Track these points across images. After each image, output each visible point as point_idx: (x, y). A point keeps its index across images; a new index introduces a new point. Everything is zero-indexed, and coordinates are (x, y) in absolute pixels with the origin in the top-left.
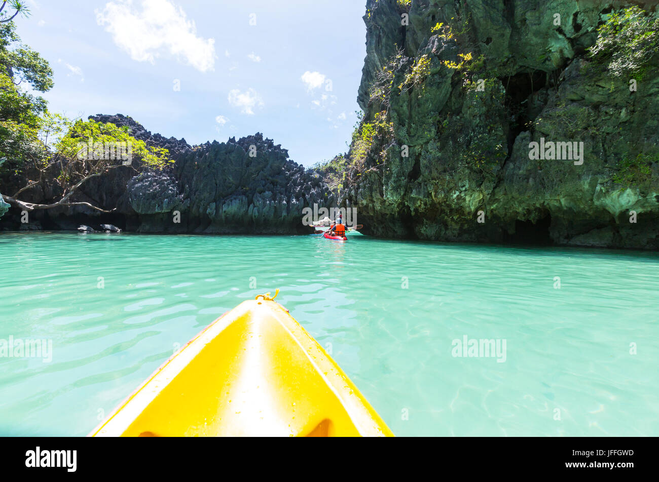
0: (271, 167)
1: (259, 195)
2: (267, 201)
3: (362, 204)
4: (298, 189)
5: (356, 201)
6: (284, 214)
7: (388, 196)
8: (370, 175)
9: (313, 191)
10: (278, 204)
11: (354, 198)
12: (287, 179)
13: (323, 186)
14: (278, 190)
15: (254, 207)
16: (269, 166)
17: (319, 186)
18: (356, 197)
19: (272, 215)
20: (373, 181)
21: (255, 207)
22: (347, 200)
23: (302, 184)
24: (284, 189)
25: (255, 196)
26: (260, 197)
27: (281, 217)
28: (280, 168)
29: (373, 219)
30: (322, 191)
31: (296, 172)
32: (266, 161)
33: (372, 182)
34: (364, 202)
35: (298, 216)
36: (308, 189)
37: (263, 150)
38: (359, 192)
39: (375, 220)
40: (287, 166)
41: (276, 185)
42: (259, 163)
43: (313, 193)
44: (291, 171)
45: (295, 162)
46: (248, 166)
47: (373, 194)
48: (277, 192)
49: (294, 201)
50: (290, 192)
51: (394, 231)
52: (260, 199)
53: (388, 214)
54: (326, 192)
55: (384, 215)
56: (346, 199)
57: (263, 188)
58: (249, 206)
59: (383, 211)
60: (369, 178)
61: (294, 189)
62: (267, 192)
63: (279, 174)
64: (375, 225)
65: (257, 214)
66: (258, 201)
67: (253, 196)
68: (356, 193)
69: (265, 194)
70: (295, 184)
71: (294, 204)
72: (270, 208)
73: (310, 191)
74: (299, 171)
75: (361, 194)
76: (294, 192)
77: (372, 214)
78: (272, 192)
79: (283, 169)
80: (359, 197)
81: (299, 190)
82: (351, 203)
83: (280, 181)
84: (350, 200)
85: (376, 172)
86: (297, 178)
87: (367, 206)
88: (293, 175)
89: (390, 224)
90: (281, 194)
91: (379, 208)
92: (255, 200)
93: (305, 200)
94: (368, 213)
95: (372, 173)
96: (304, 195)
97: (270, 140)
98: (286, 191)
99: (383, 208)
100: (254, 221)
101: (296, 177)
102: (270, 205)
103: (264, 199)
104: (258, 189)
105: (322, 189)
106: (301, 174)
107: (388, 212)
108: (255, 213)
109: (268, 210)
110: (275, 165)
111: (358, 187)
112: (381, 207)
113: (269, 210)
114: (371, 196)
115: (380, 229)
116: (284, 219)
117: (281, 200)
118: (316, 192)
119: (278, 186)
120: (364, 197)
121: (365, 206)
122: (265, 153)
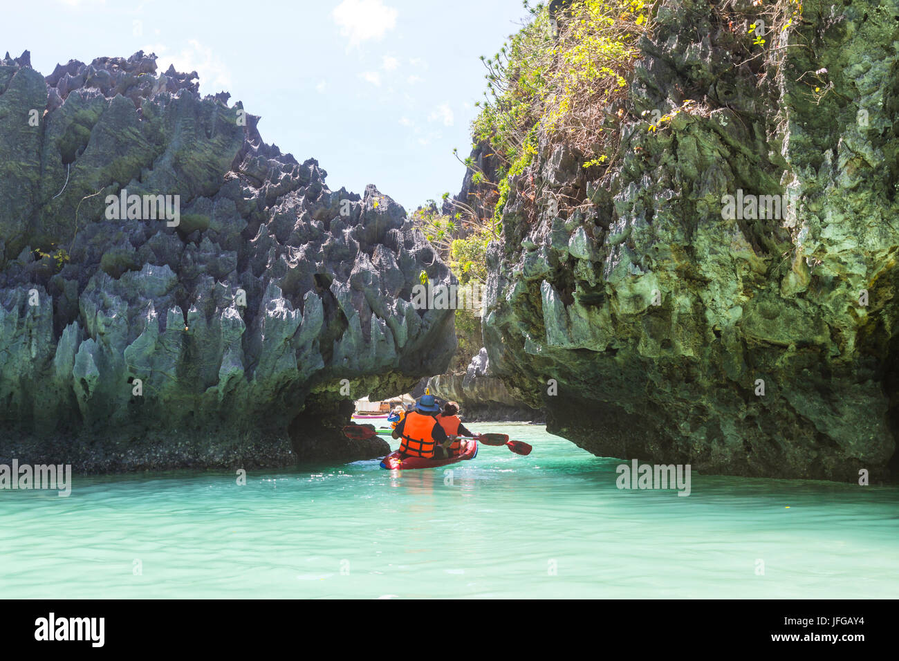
0: (176, 165)
1: (112, 282)
2: (145, 308)
3: (637, 298)
4: (299, 255)
5: (600, 286)
6: (230, 368)
7: (828, 233)
8: (674, 146)
9: (364, 264)
10: (204, 322)
11: (585, 271)
12: (248, 217)
13: (409, 244)
14: (201, 261)
15: (85, 335)
16: (166, 161)
17: (391, 244)
18: (598, 266)
19: (172, 372)
20: (692, 171)
21: (87, 336)
22: (546, 285)
23: (314, 238)
24: (233, 257)
25: (91, 285)
26: (116, 291)
27: (216, 382)
28: (215, 173)
29: (689, 379)
30: (405, 263)
31: (288, 188)
32: (158, 142)
33: (684, 177)
34: (651, 289)
35: (296, 375)
36: (342, 257)
37: (146, 94)
38: (613, 236)
39: (706, 383)
40: (252, 165)
41: (198, 242)
42: (122, 147)
43: (364, 273)
44: (268, 185)
45: (284, 151)
46: (68, 159)
47: (702, 241)
48: (202, 267)
49: (280, 306)
50: (259, 271)
51: (821, 437)
52: (113, 300)
53: (785, 347)
54: (425, 267)
55: (759, 350)
56: (539, 282)
57: (132, 250)
58: (58, 334)
59: (760, 331)
60: (666, 156)
61: (278, 256)
62: (150, 271)
63: (212, 194)
64: (702, 410)
65: (92, 371)
66: (105, 309)
67: (82, 287)
68: (598, 244)
69: (139, 277)
70: (284, 235)
71: (277, 321)
72: (160, 341)
73: (352, 265)
74: (301, 183)
75: (630, 247)
76: (280, 269)
77: (690, 353)
78: (177, 269)
79: (233, 175)
80: (619, 264)
81: (300, 262)
82: (568, 301)
83: (216, 225)
84: (563, 285)
85: (706, 126)
86: (294, 213)
87: (662, 312)
88: (272, 199)
89: (797, 399)
90: (220, 277)
91: (739, 312)
92: (88, 306)
93: (330, 302)
94: (667, 344)
95: (687, 132)
96: (323, 284)
97: (183, 76)
98: (241, 267)
99: (755, 316)
100: (83, 406)
101: (291, 206)
102: (162, 328)
103: (133, 301)
104: (108, 258)
105: (405, 255)
106: (311, 198)
107: (787, 336)
108: (83, 367)
109: (149, 350)
110: (196, 155)
111: (605, 215)
112: (745, 308)
113: (157, 350)
114: (690, 250)
115: (729, 430)
116: (230, 393)
117: (216, 302)
118: (379, 267)
119: (206, 243)
120: (645, 259)
121: (652, 311)
122: (153, 107)
